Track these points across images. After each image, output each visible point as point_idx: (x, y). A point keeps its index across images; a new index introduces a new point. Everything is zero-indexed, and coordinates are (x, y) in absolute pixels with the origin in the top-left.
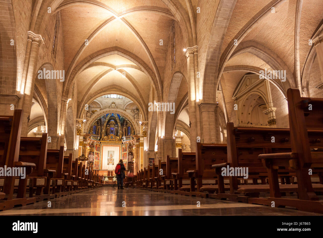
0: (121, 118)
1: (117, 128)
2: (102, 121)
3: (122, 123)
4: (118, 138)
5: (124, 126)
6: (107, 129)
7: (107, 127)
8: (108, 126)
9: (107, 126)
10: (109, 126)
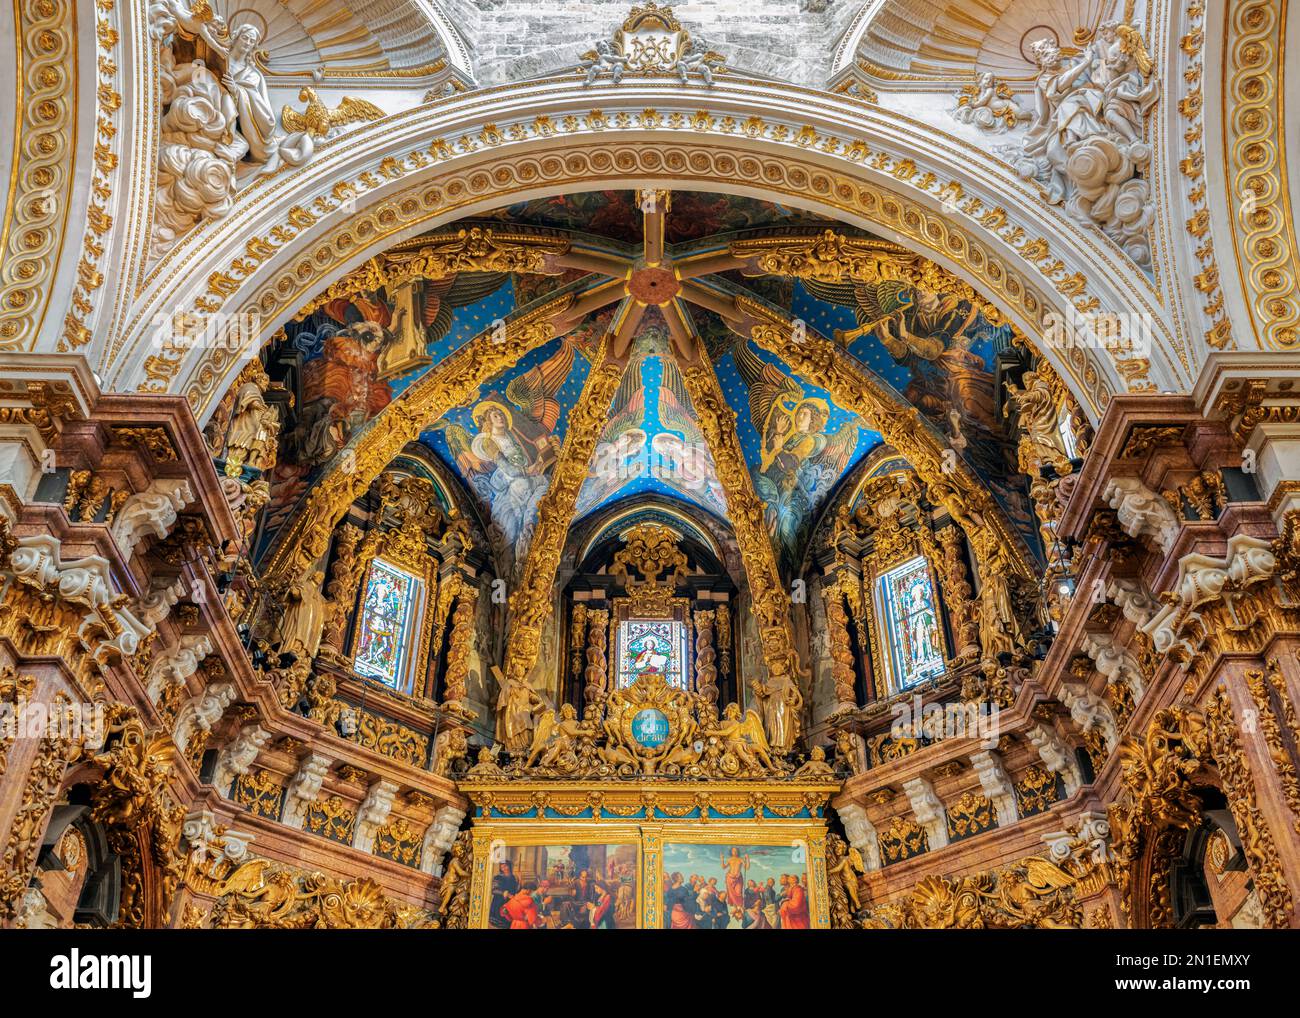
0: (767, 459)
1: (723, 614)
2: (500, 534)
3: (781, 534)
4: (753, 726)
5: (830, 581)
6: (578, 630)
7: (579, 612)
8: (591, 604)
9: (578, 596)
10: (599, 594)
